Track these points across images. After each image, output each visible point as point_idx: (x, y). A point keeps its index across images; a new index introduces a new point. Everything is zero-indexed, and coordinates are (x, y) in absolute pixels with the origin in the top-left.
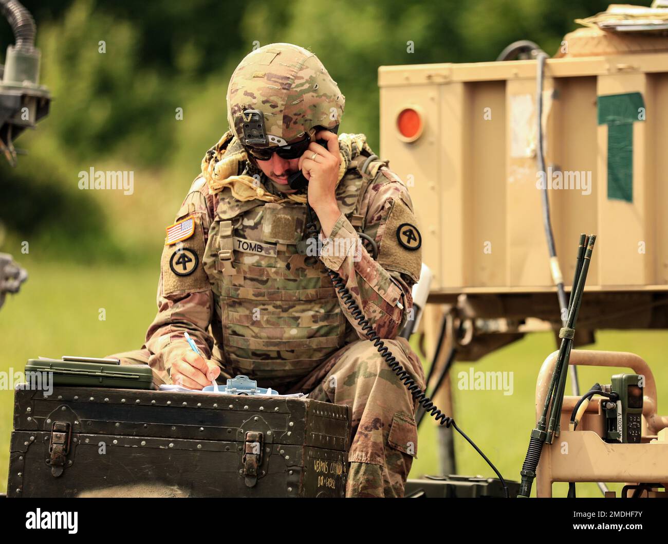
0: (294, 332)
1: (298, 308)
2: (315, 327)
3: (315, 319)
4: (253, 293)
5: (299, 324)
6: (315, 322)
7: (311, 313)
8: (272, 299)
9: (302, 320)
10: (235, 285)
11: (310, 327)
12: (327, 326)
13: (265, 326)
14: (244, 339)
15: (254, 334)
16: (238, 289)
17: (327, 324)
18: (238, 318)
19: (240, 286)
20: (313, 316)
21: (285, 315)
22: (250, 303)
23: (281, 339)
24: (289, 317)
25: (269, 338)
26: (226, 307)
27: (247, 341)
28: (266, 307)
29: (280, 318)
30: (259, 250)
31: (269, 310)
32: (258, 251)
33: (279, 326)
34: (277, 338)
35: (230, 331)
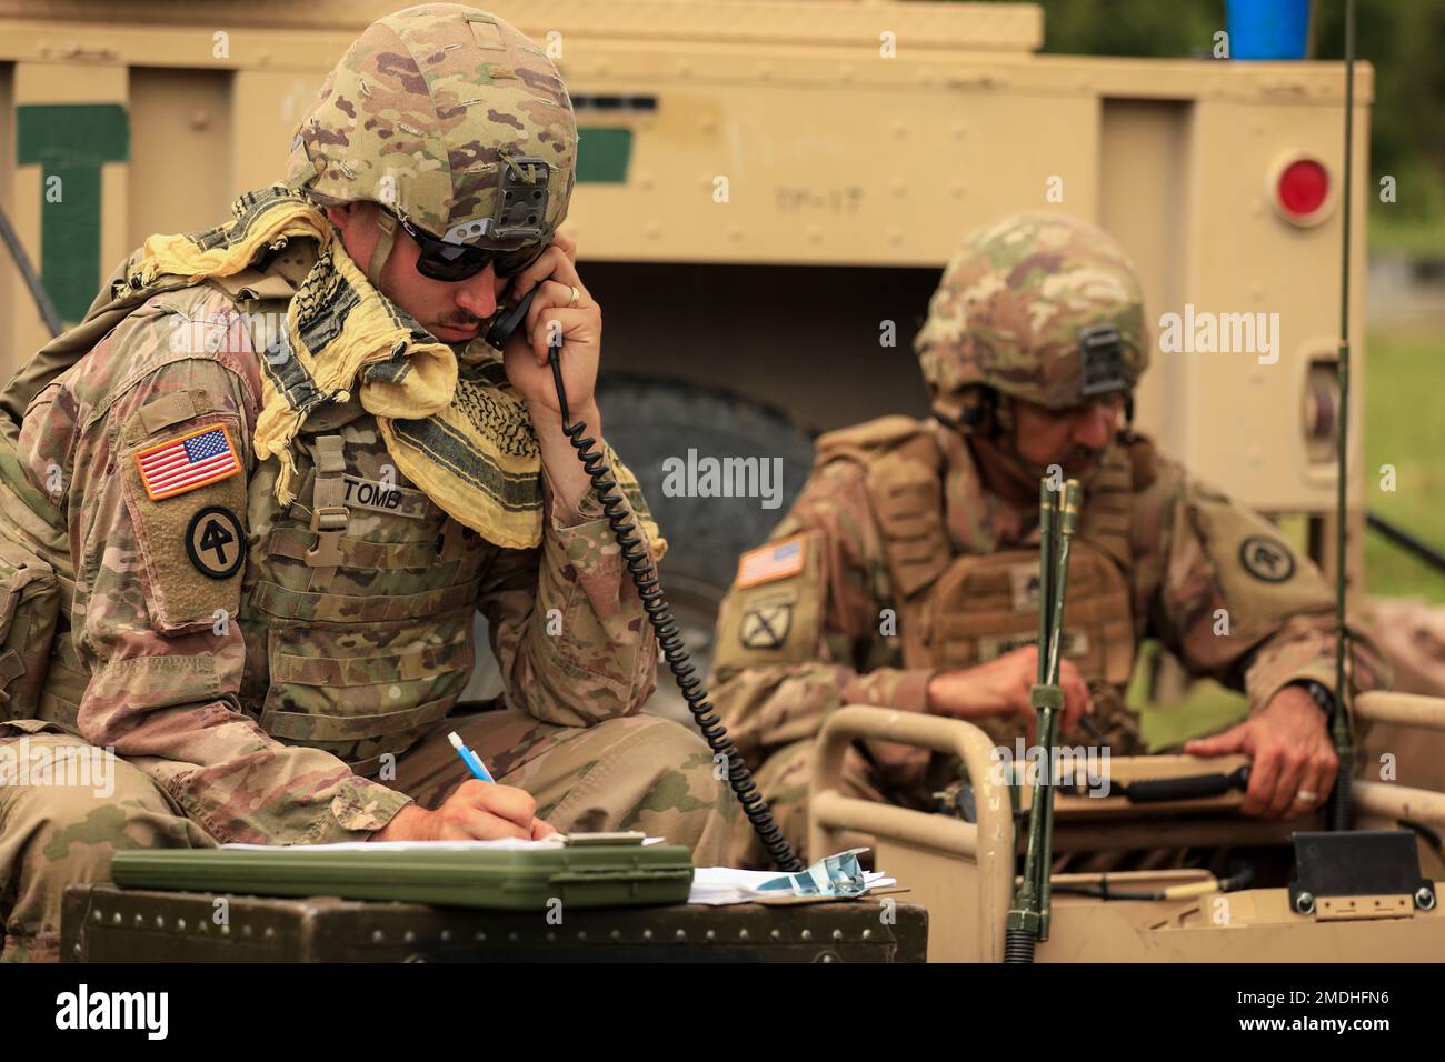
0: (395, 693)
1: (405, 634)
2: (430, 677)
3: (428, 661)
4: (343, 606)
5: (399, 673)
6: (429, 666)
7: (419, 646)
8: (369, 619)
9: (404, 665)
10: (312, 590)
11: (420, 679)
12: (446, 674)
13: (347, 684)
14: (307, 719)
15: (327, 705)
16: (315, 600)
17: (450, 669)
18: (301, 669)
19: (323, 590)
20: (425, 653)
21: (378, 655)
22: (329, 631)
23: (376, 712)
24: (384, 659)
25: (358, 712)
26: (278, 644)
27: (311, 721)
28: (353, 637)
29: (369, 662)
30: (392, 503)
31: (357, 646)
32: (387, 506)
33: (369, 681)
34: (369, 711)
35: (279, 703)
